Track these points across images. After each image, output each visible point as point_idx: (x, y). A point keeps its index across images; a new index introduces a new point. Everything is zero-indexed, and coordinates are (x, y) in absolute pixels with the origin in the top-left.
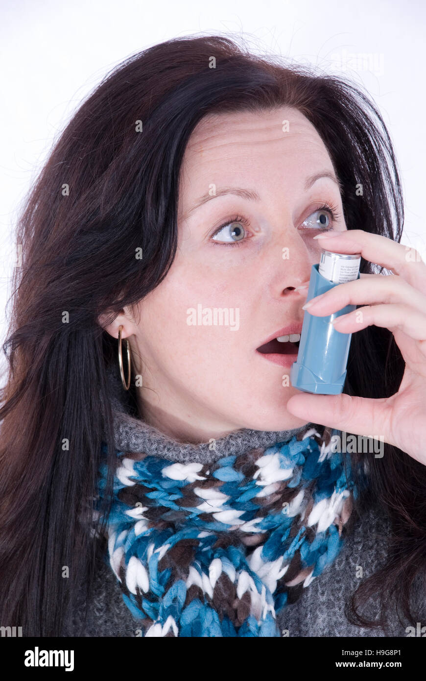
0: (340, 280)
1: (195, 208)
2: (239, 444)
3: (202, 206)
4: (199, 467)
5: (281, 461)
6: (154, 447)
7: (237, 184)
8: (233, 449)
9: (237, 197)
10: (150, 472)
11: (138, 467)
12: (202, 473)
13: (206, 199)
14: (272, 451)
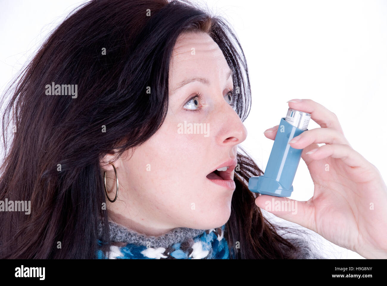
0: (303, 128)
1: (177, 89)
2: (181, 236)
3: (181, 88)
4: (163, 250)
5: (203, 246)
6: (133, 238)
7: (199, 75)
8: (179, 238)
9: (199, 82)
10: (133, 253)
11: (125, 250)
12: (165, 254)
13: (184, 83)
14: (198, 240)
